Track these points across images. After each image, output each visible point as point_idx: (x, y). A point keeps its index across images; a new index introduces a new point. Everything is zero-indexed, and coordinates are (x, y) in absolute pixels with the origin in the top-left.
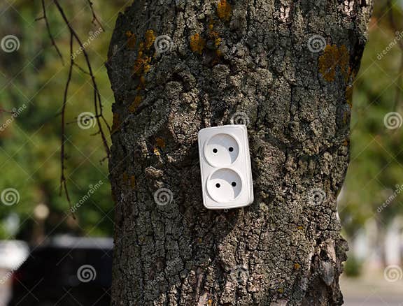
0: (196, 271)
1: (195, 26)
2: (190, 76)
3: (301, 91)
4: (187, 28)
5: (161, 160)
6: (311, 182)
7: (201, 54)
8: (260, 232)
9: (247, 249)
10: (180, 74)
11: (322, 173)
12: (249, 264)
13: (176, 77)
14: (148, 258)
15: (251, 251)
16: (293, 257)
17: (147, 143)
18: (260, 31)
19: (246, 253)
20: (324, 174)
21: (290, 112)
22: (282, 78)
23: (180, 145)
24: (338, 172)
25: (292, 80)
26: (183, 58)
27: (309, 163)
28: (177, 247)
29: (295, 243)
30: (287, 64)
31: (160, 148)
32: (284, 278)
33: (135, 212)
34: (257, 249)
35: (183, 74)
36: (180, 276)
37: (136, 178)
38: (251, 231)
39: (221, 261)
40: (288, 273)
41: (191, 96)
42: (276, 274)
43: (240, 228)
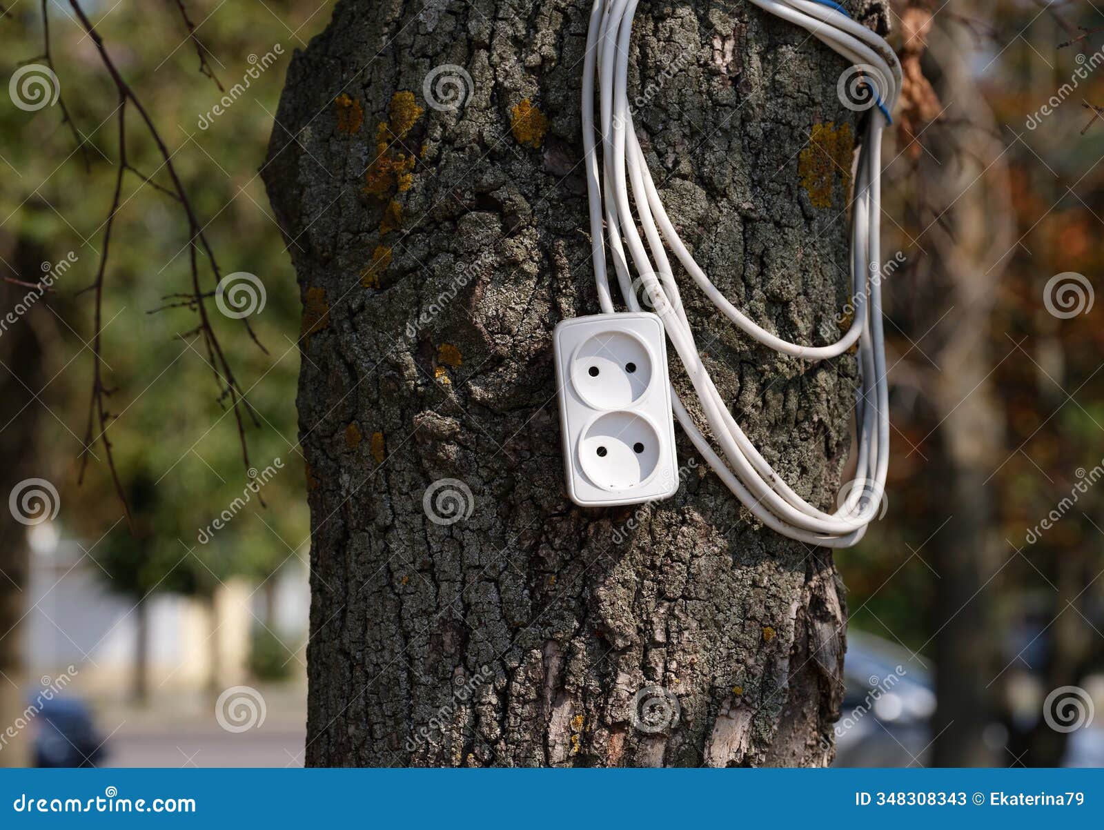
0: (543, 649)
1: (520, 83)
2: (519, 199)
3: (767, 232)
4: (498, 87)
5: (452, 395)
6: (791, 439)
7: (537, 147)
8: (688, 556)
9: (661, 595)
10: (495, 194)
11: (816, 419)
12: (667, 632)
13: (485, 201)
14: (419, 624)
15: (669, 600)
16: (759, 611)
17: (413, 355)
18: (673, 96)
19: (659, 605)
20: (820, 420)
21: (744, 278)
22: (724, 203)
23: (499, 360)
24: (840, 416)
25: (746, 206)
26: (494, 157)
27: (786, 395)
28: (494, 596)
29: (762, 581)
30: (734, 169)
31: (449, 367)
32: (743, 662)
33: (384, 517)
34: (683, 597)
35: (502, 194)
36: (503, 665)
37: (386, 437)
38: (669, 554)
39: (604, 625)
40: (749, 650)
41: (523, 246)
42: (725, 652)
43: (642, 550)
